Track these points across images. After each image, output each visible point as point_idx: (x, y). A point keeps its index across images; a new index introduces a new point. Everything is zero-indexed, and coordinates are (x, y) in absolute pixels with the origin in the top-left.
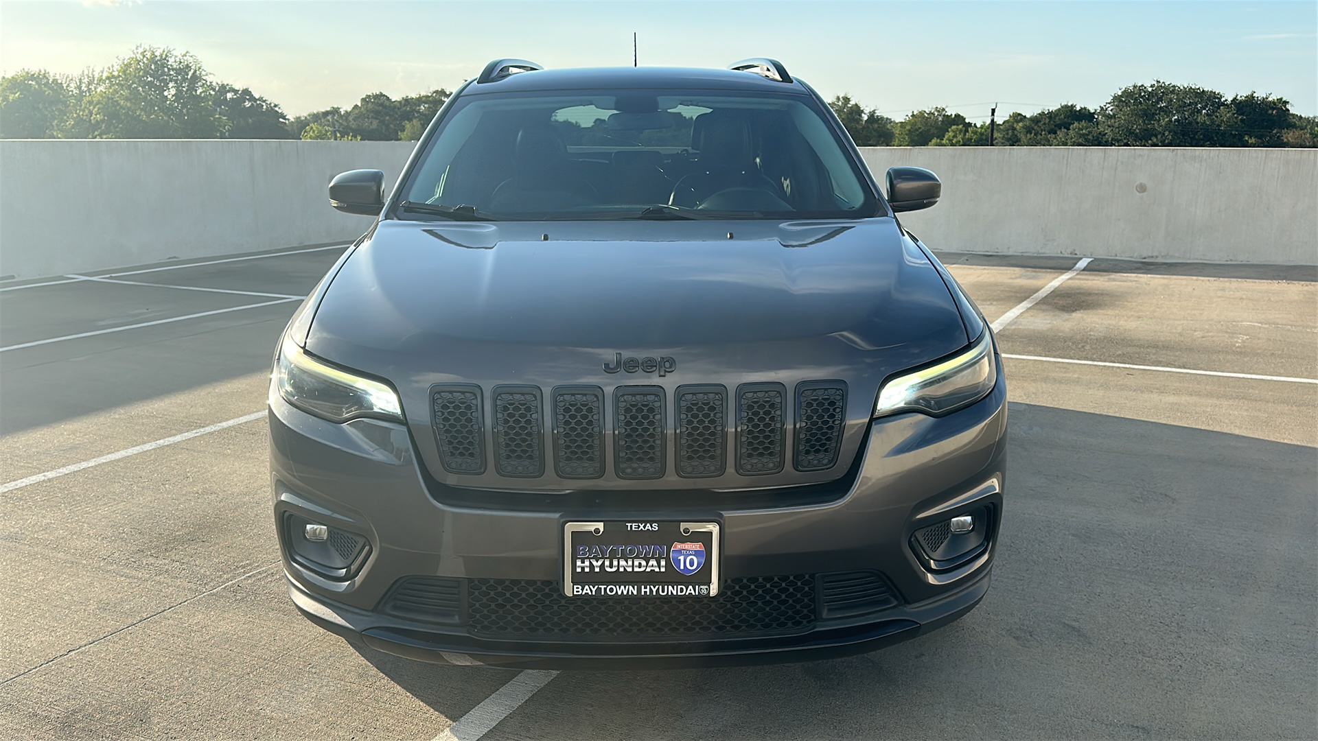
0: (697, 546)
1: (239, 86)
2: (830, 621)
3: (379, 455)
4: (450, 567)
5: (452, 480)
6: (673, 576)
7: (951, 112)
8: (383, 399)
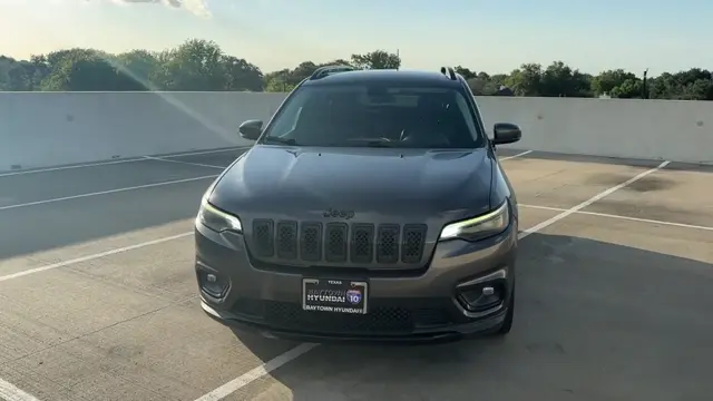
0: (357, 292)
1: (239, 58)
2: (419, 328)
3: (230, 245)
4: (266, 296)
5: (261, 259)
6: (348, 304)
7: (626, 72)
8: (236, 224)
